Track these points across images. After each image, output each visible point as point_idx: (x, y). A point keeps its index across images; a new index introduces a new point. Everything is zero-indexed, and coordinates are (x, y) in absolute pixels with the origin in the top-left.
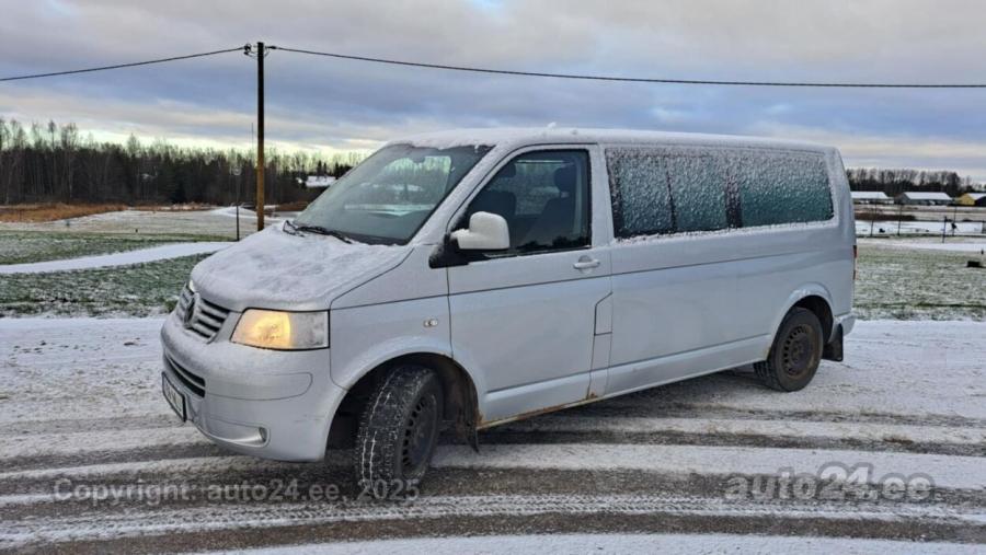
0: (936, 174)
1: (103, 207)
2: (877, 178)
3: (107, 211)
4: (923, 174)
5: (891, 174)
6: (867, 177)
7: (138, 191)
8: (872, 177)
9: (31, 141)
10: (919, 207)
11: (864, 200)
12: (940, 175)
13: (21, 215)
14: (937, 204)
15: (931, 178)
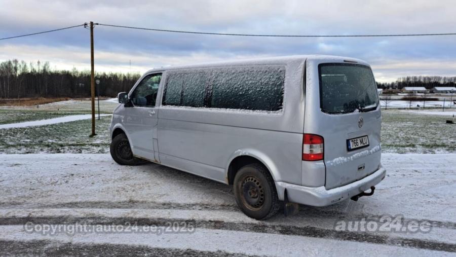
0: (451, 78)
1: (59, 99)
2: (422, 80)
3: (61, 100)
4: (445, 78)
5: (429, 79)
6: (417, 80)
7: (76, 91)
8: (419, 80)
9: (29, 70)
10: (442, 94)
11: (415, 91)
12: (453, 79)
13: (22, 103)
14: (451, 92)
15: (449, 80)
